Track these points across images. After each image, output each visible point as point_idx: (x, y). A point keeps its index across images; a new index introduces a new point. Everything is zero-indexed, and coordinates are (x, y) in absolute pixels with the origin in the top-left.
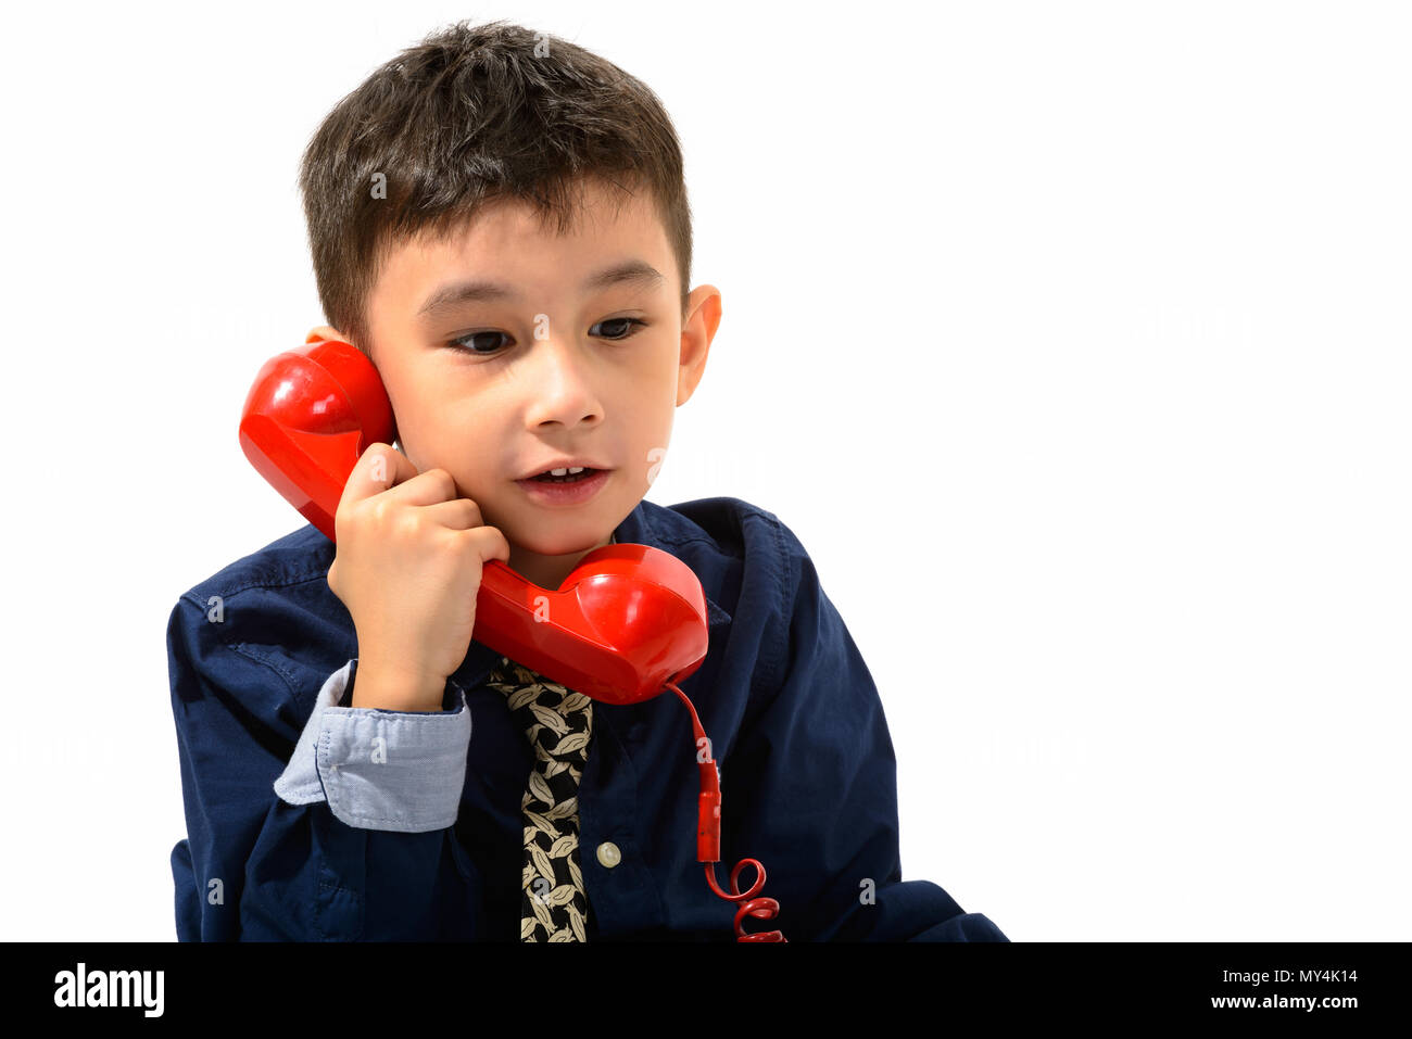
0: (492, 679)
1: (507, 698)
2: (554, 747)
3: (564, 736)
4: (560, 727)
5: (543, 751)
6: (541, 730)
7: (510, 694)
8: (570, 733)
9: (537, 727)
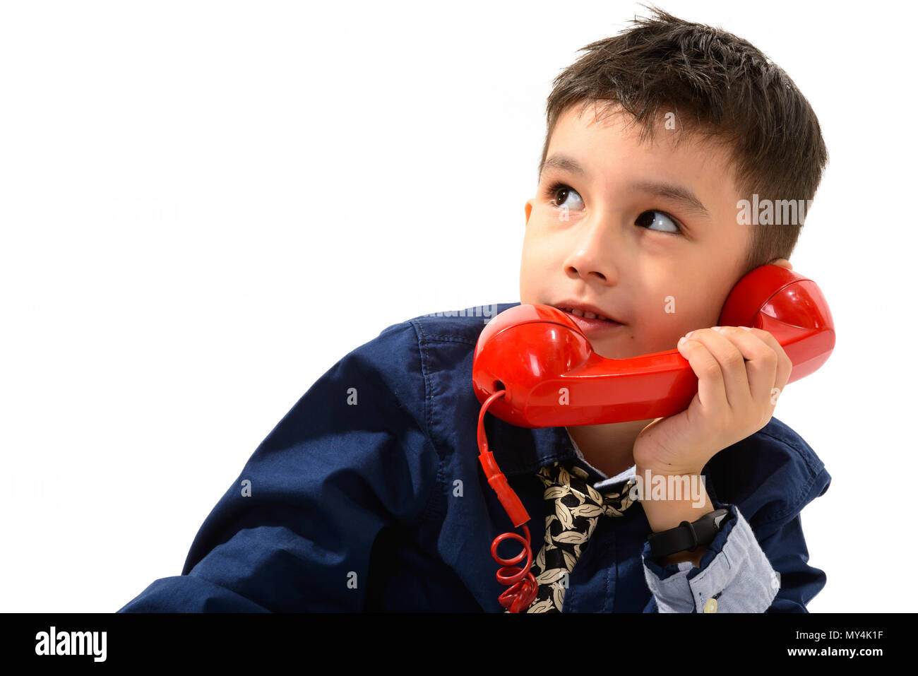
0: (540, 473)
1: (545, 489)
2: (556, 535)
3: (567, 530)
4: (567, 523)
5: (549, 535)
6: (554, 520)
7: (548, 487)
8: (573, 530)
9: (553, 517)
